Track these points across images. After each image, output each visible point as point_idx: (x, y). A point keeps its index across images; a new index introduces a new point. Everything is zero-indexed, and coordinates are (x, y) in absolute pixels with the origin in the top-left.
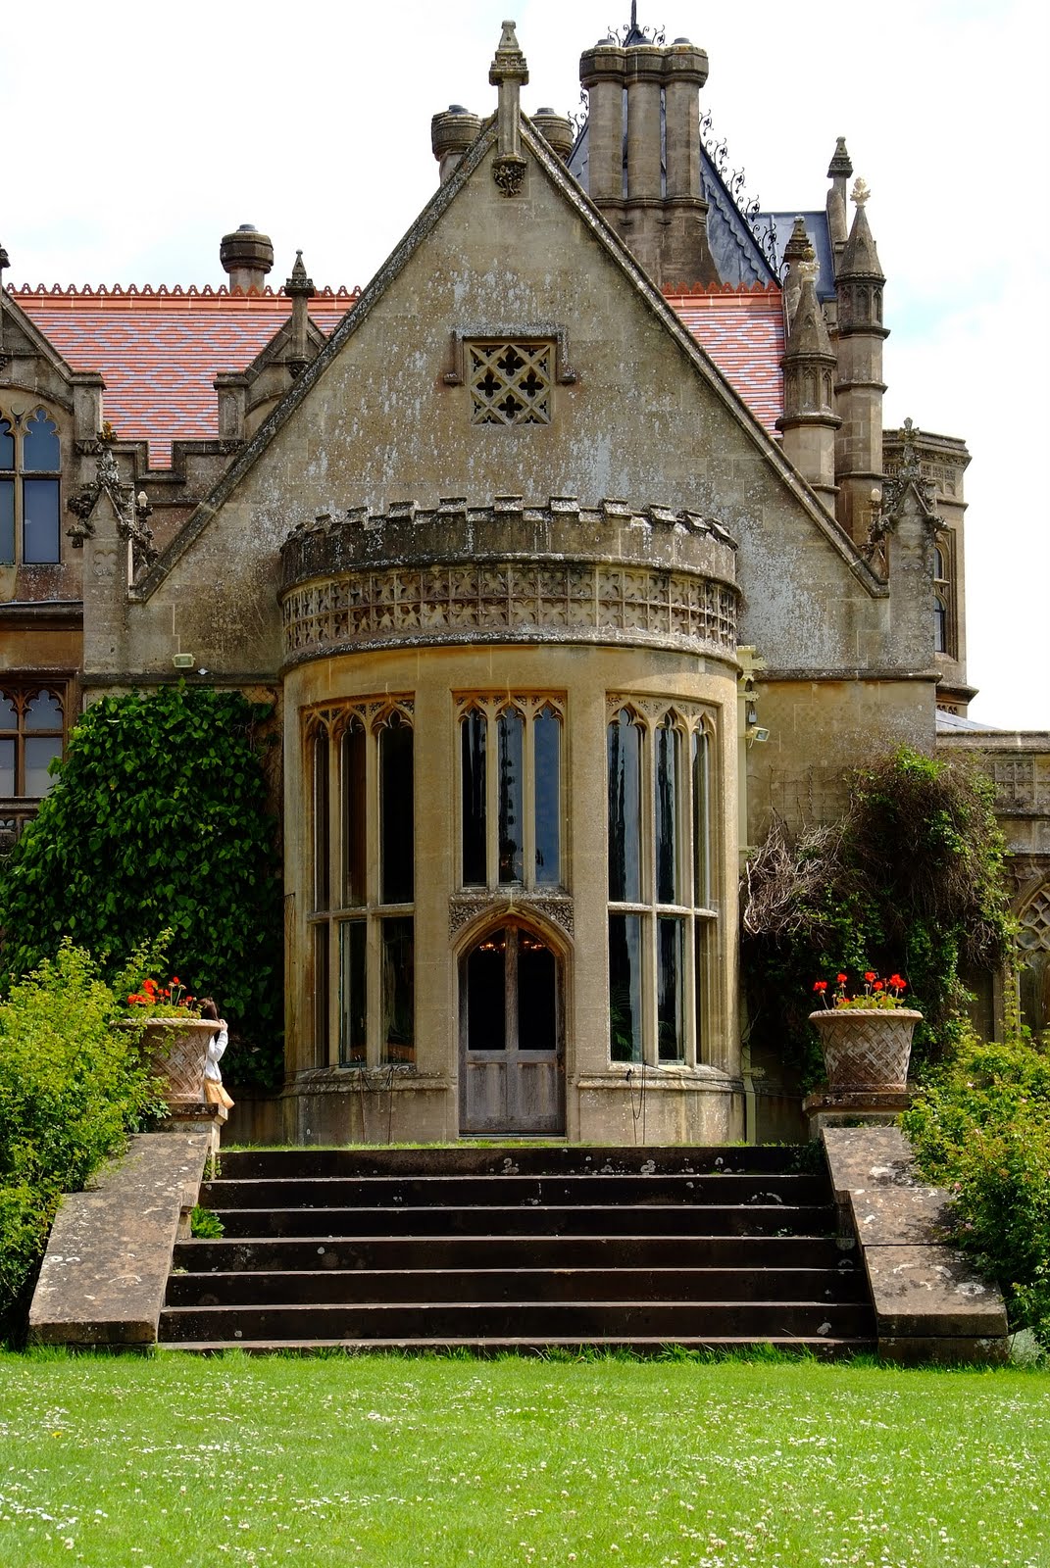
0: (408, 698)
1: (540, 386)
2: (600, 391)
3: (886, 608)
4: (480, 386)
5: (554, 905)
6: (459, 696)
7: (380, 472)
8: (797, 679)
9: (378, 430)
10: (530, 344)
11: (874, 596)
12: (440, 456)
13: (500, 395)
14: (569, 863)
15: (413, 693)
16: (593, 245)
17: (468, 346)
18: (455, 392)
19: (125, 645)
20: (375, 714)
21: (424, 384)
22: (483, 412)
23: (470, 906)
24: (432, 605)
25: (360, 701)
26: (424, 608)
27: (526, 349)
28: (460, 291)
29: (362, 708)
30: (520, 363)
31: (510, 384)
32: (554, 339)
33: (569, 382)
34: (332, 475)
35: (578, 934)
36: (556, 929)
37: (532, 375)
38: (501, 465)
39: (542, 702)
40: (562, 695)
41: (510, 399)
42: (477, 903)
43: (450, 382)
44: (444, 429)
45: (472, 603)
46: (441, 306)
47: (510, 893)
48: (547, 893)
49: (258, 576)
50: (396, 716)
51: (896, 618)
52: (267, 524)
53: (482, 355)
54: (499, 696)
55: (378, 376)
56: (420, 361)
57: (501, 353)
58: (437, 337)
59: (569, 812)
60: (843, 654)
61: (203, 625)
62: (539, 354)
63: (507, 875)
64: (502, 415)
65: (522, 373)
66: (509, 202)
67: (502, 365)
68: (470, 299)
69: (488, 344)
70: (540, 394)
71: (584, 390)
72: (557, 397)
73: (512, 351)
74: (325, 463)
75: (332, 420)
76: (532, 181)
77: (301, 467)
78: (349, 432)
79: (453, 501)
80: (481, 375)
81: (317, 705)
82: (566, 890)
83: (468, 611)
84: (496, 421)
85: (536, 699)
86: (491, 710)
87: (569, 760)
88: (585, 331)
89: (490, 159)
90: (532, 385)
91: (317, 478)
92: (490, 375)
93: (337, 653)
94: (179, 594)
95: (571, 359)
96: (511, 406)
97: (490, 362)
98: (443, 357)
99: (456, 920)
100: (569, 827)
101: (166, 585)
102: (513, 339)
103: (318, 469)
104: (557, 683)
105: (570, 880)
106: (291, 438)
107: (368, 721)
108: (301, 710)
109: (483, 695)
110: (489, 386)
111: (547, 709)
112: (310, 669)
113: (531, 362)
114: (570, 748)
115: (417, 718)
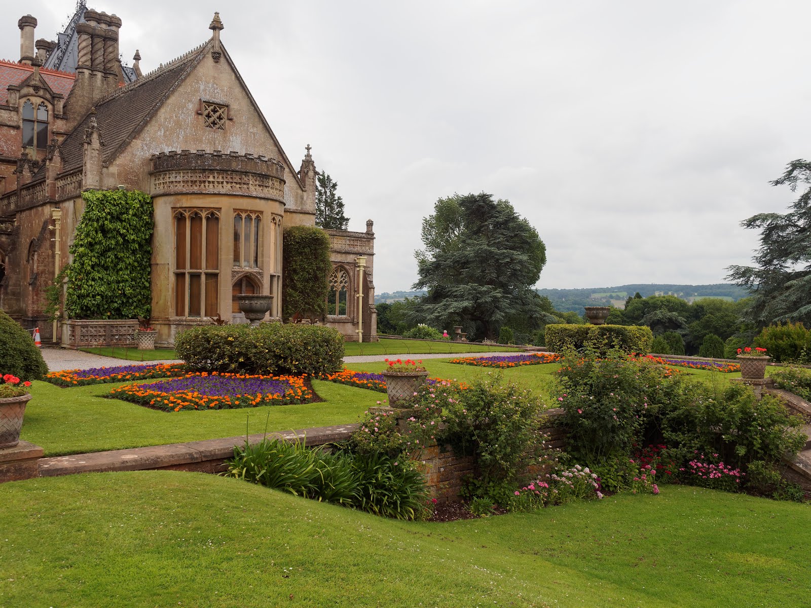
0: (219, 209)
1: (222, 119)
2: (238, 123)
3: (305, 194)
4: (206, 116)
5: (259, 273)
6: (235, 210)
7: (179, 138)
8: (285, 211)
9: (178, 124)
10: (221, 106)
11: (303, 191)
12: (196, 135)
13: (212, 119)
14: (262, 261)
15: (221, 208)
16: (238, 81)
17: (204, 104)
18: (200, 117)
19: (101, 180)
20: (206, 213)
21: (192, 113)
22: (207, 124)
23: (237, 272)
24: (227, 183)
25: (201, 208)
26: (225, 183)
27: (219, 107)
28: (202, 87)
29: (201, 211)
30: (217, 111)
31: (214, 117)
32: (227, 106)
33: (231, 120)
34: (165, 136)
35: (264, 282)
36: (259, 279)
37: (220, 115)
38: (212, 140)
39: (256, 215)
40: (262, 212)
41: (214, 121)
42: (240, 272)
43: (198, 113)
44: (197, 128)
45: (240, 183)
46: (197, 90)
47: (246, 269)
48: (257, 270)
49: (142, 163)
50: (212, 214)
51: (307, 197)
52: (145, 148)
53: (207, 107)
54: (246, 211)
55: (179, 108)
56: (190, 106)
57: (212, 107)
58: (196, 99)
59: (263, 246)
60: (295, 205)
61: (126, 176)
62: (222, 110)
64: (212, 125)
65: (218, 114)
66: (217, 65)
67: (212, 110)
68: (205, 90)
69: (209, 103)
70: (223, 121)
71: (235, 122)
72: (227, 123)
73: (216, 107)
74: (163, 132)
75: (166, 119)
76: (222, 59)
77: (156, 132)
78: (170, 123)
79: (234, 152)
80: (207, 112)
81: (181, 208)
82: (262, 270)
83: (238, 186)
84: (211, 127)
85: (255, 213)
86: (244, 216)
87: (263, 232)
88: (234, 106)
89: (212, 50)
90: (220, 118)
91: (160, 136)
92: (209, 114)
93: (193, 194)
94: (118, 166)
95: (232, 113)
96: (214, 123)
97: (209, 109)
98: (197, 106)
99: (233, 276)
100: (263, 251)
101: (114, 163)
102: (216, 103)
103: (161, 133)
104: (261, 209)
105: (262, 266)
106: (153, 122)
107: (204, 215)
108: (172, 208)
109: (242, 210)
110: (208, 116)
111: (258, 217)
112: (179, 197)
113: (221, 111)
114: (263, 228)
115: (222, 215)
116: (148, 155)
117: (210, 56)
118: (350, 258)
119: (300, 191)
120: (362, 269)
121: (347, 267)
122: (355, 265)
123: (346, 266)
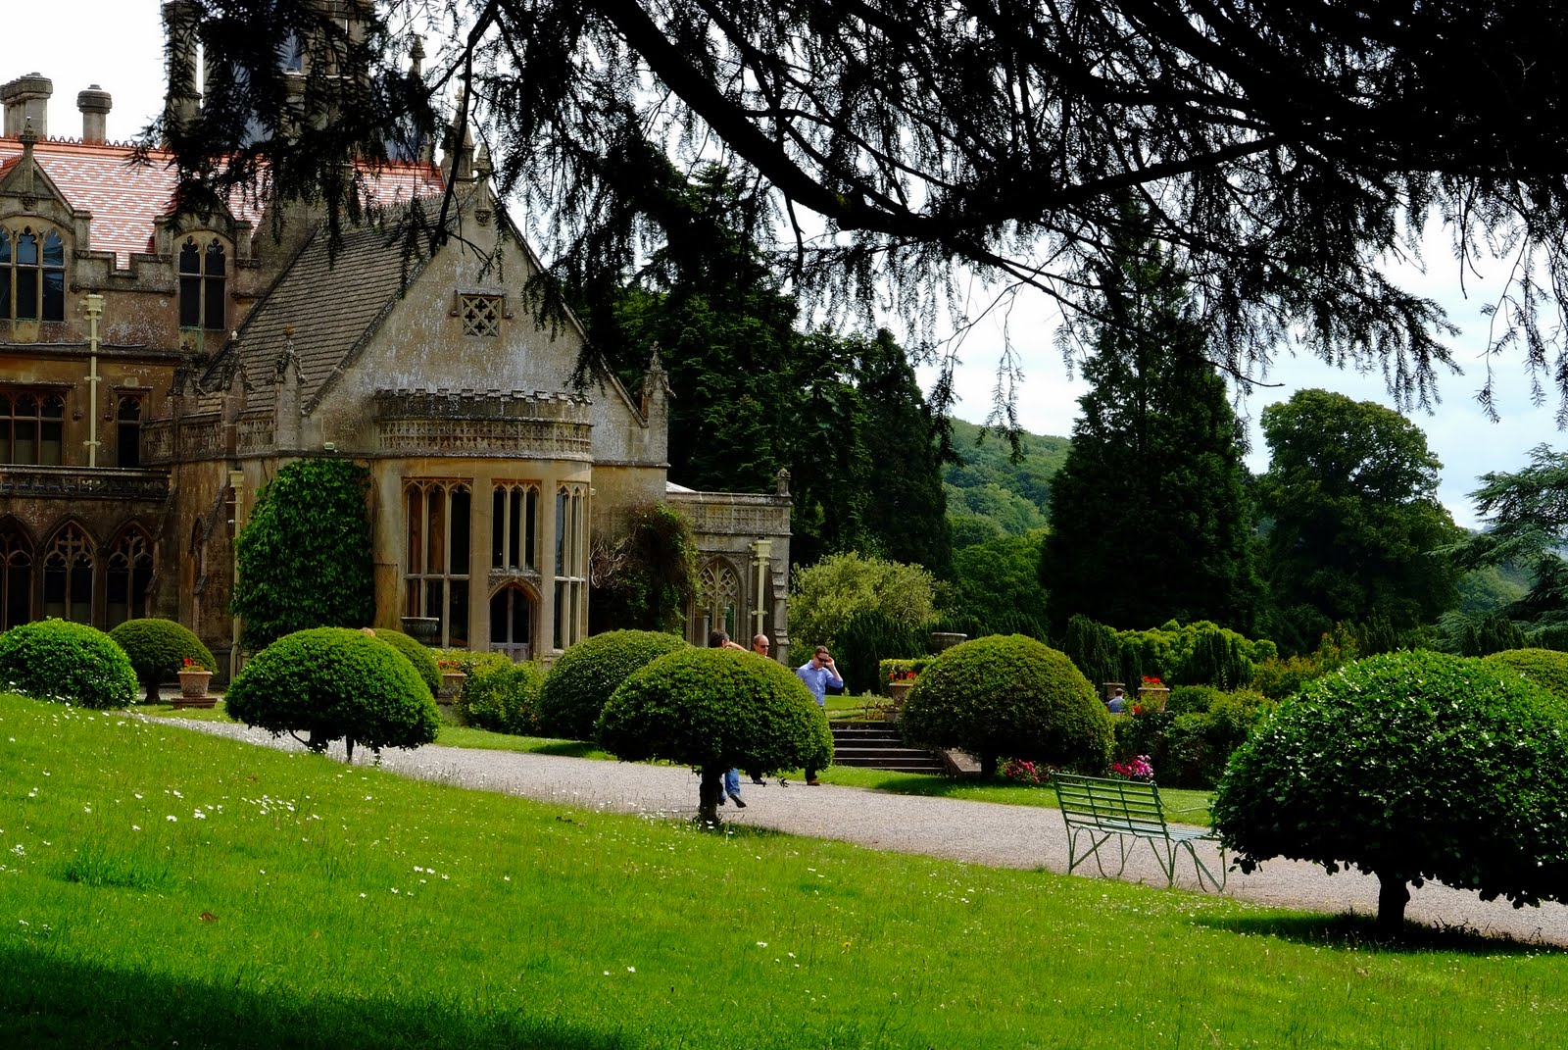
0: (470, 481)
1: (494, 318)
2: (521, 322)
3: (647, 432)
4: (466, 317)
5: (534, 578)
6: (494, 481)
7: (419, 358)
8: (607, 465)
9: (419, 336)
10: (490, 298)
11: (642, 427)
12: (448, 350)
13: (476, 322)
14: (541, 559)
15: (472, 478)
16: (521, 252)
17: (462, 298)
18: (455, 320)
19: (299, 437)
20: (451, 486)
21: (442, 315)
22: (468, 330)
23: (498, 578)
24: (483, 439)
25: (443, 480)
26: (479, 439)
27: (489, 300)
28: (459, 270)
29: (444, 483)
30: (486, 306)
31: (481, 316)
32: (502, 297)
33: (509, 318)
34: (397, 357)
35: (542, 591)
36: (535, 590)
37: (491, 312)
38: (477, 357)
39: (530, 486)
40: (539, 482)
41: (480, 323)
42: (499, 576)
43: (453, 314)
44: (450, 338)
45: (503, 439)
46: (450, 278)
47: (515, 572)
48: (528, 573)
49: (362, 405)
50: (461, 488)
51: (650, 438)
52: (367, 380)
53: (468, 302)
54: (512, 482)
55: (420, 310)
56: (440, 303)
57: (477, 302)
58: (448, 292)
59: (540, 536)
60: (629, 454)
61: (336, 429)
62: (494, 303)
63: (515, 561)
64: (476, 330)
65: (486, 311)
66: (482, 229)
67: (476, 307)
68: (463, 275)
69: (471, 297)
70: (495, 322)
71: (514, 322)
72: (504, 326)
73: (482, 301)
74: (394, 352)
75: (398, 330)
76: (494, 219)
77: (384, 352)
78: (406, 336)
80: (467, 312)
81: (415, 478)
82: (540, 573)
83: (500, 442)
84: (474, 334)
85: (528, 484)
86: (509, 489)
87: (542, 513)
88: (515, 294)
89: (475, 208)
90: (490, 317)
91: (391, 358)
92: (471, 311)
93: (431, 456)
94: (325, 412)
95: (508, 306)
96: (481, 327)
97: (472, 306)
98: (450, 302)
99: (491, 584)
100: (540, 543)
101: (319, 408)
102: (483, 295)
103: (391, 353)
104: (537, 478)
105: (540, 566)
106: (379, 339)
107: (447, 489)
108: (403, 478)
109: (505, 482)
110: (470, 316)
111: (533, 489)
112: (412, 461)
113: (491, 307)
114: (542, 507)
115: (475, 491)
116: (371, 390)
117: (471, 217)
118: (740, 544)
119: (636, 429)
120: (763, 566)
121: (733, 560)
122: (751, 555)
123: (730, 559)
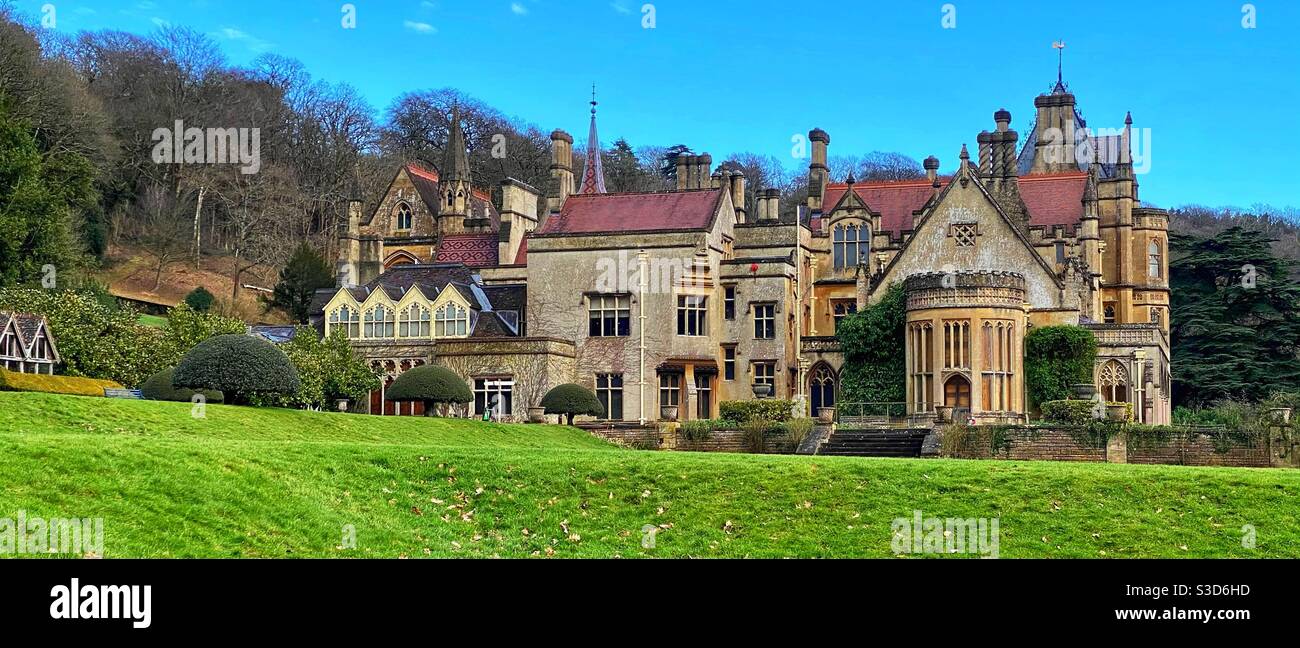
0: (931, 321)
1: (973, 236)
2: (988, 237)
4: (957, 236)
5: (969, 372)
6: (944, 320)
8: (1040, 310)
10: (970, 225)
11: (1061, 289)
13: (963, 239)
14: (972, 361)
16: (986, 200)
17: (954, 226)
18: (951, 238)
21: (943, 236)
22: (958, 243)
23: (946, 372)
24: (937, 298)
26: (935, 299)
27: (969, 227)
28: (952, 213)
30: (968, 230)
31: (965, 235)
32: (976, 224)
33: (980, 235)
34: (919, 261)
35: (974, 377)
36: (969, 378)
37: (971, 233)
38: (962, 257)
41: (965, 239)
42: (949, 371)
43: (949, 235)
44: (948, 248)
45: (946, 297)
46: (947, 216)
47: (956, 369)
48: (967, 369)
51: (1067, 295)
52: (903, 274)
53: (957, 228)
54: (954, 320)
55: (930, 235)
56: (941, 231)
57: (962, 228)
58: (945, 225)
60: (1053, 304)
62: (972, 228)
63: (957, 364)
64: (963, 243)
65: (968, 232)
66: (964, 189)
67: (963, 230)
68: (954, 215)
69: (958, 225)
70: (973, 238)
71: (984, 236)
72: (979, 239)
73: (964, 226)
74: (917, 258)
75: (919, 246)
76: (971, 184)
77: (911, 258)
78: (923, 249)
79: (942, 272)
80: (957, 233)
81: (911, 322)
82: (970, 369)
83: (946, 299)
84: (961, 245)
85: (963, 321)
86: (951, 324)
87: (971, 336)
88: (984, 222)
89: (959, 178)
90: (971, 236)
91: (915, 261)
92: (960, 233)
93: (915, 310)
95: (981, 229)
96: (965, 241)
97: (960, 230)
98: (947, 230)
99: (943, 375)
101: (877, 288)
102: (966, 223)
104: (969, 317)
105: (972, 365)
107: (923, 326)
108: (908, 323)
109: (950, 320)
110: (960, 236)
111: (966, 323)
114: (972, 333)
115: (934, 326)
116: (904, 279)
117: (958, 183)
118: (1126, 351)
119: (1058, 291)
120: (1139, 363)
121: (1122, 361)
122: (1133, 357)
123: (1120, 360)
